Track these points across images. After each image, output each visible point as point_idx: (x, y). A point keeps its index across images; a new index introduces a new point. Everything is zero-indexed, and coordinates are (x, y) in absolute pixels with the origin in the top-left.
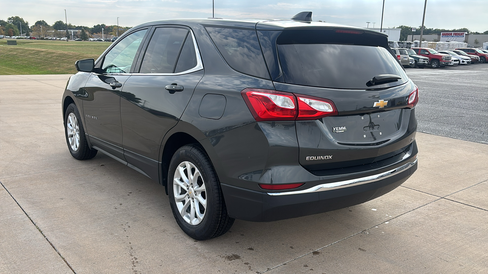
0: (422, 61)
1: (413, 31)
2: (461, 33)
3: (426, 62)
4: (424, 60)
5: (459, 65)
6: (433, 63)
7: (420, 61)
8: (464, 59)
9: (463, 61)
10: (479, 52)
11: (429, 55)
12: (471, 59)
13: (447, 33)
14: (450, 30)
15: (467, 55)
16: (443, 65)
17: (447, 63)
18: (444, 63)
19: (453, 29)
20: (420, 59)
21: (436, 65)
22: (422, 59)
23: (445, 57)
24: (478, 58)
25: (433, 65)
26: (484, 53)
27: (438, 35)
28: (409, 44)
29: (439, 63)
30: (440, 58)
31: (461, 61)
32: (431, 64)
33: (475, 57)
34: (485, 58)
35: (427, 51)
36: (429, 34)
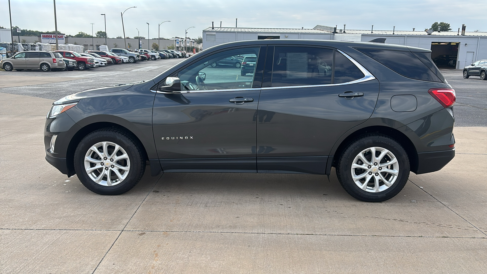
0: (71, 64)
1: (18, 32)
2: (60, 35)
3: (75, 65)
4: (73, 62)
5: (100, 67)
6: (80, 66)
7: (70, 64)
8: (102, 61)
9: (101, 63)
10: (109, 55)
11: (74, 58)
12: (107, 61)
13: (47, 35)
14: (43, 32)
15: (101, 57)
16: (90, 67)
17: (92, 65)
18: (89, 65)
19: (46, 31)
20: (69, 62)
21: (83, 68)
22: (71, 61)
23: (90, 60)
24: (111, 60)
25: (80, 67)
26: (112, 56)
27: (38, 36)
28: (34, 46)
29: (86, 66)
30: (86, 61)
31: (100, 63)
32: (78, 67)
33: (108, 59)
34: (115, 60)
35: (70, 53)
36: (25, 35)
